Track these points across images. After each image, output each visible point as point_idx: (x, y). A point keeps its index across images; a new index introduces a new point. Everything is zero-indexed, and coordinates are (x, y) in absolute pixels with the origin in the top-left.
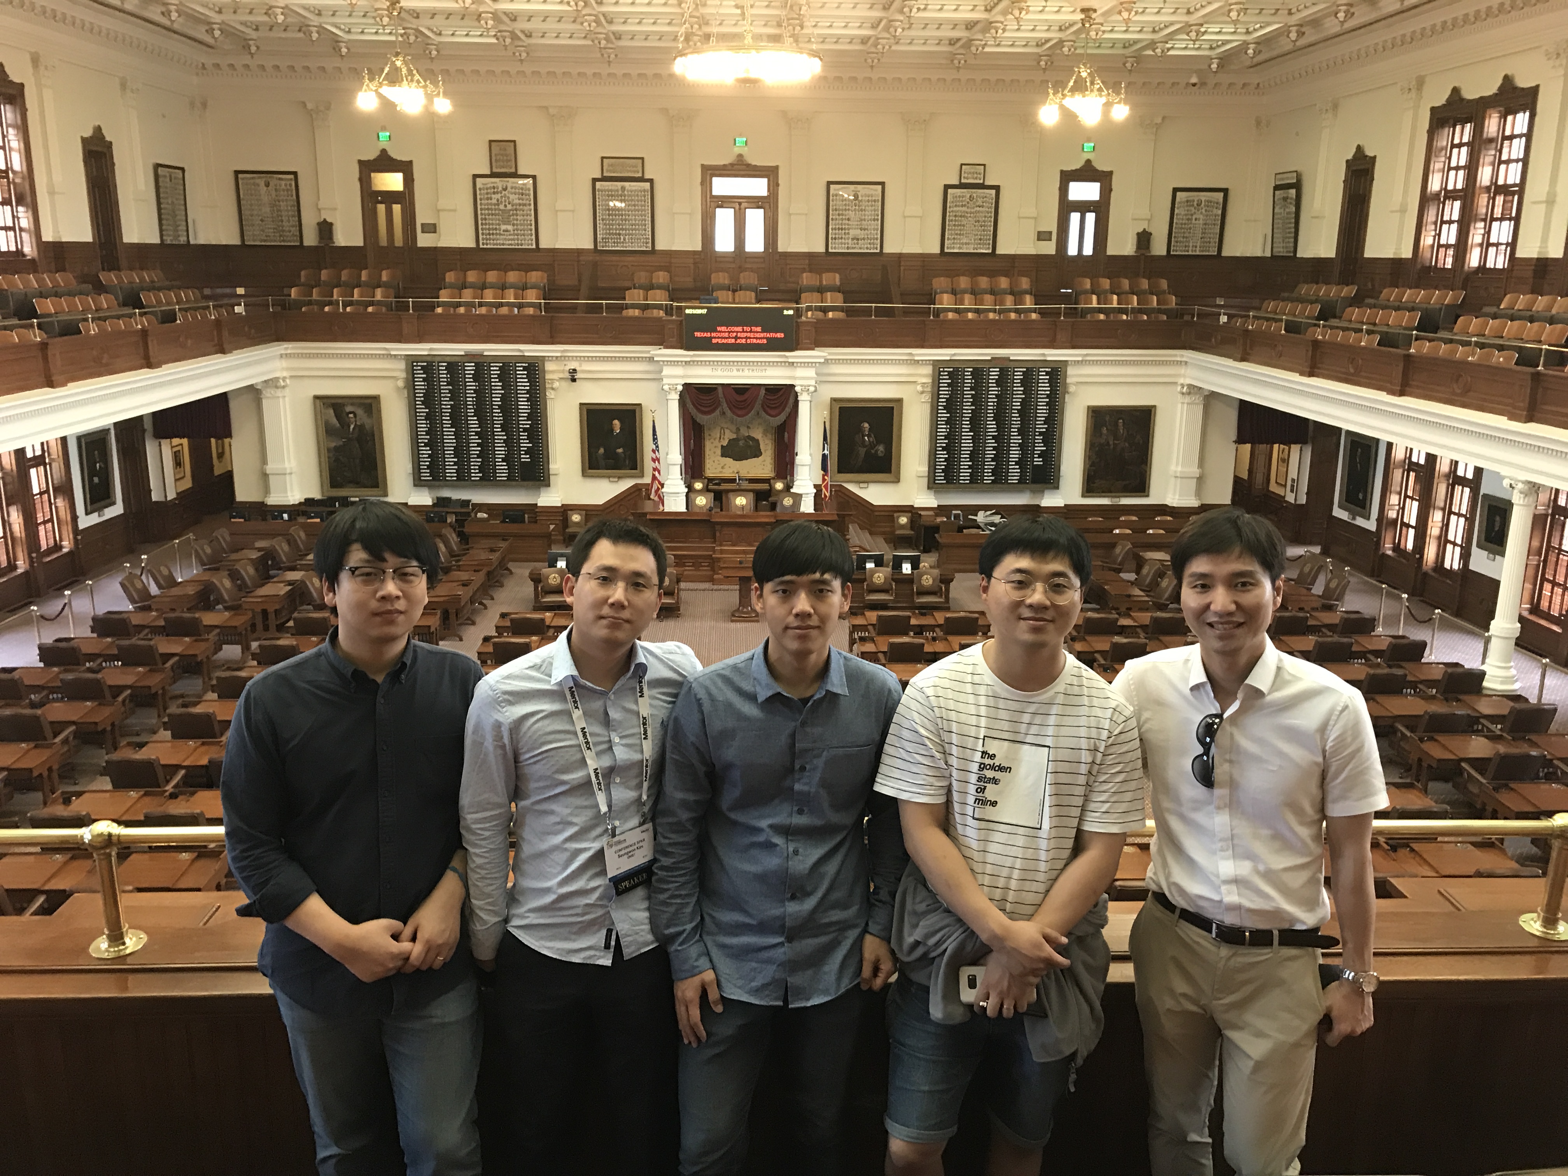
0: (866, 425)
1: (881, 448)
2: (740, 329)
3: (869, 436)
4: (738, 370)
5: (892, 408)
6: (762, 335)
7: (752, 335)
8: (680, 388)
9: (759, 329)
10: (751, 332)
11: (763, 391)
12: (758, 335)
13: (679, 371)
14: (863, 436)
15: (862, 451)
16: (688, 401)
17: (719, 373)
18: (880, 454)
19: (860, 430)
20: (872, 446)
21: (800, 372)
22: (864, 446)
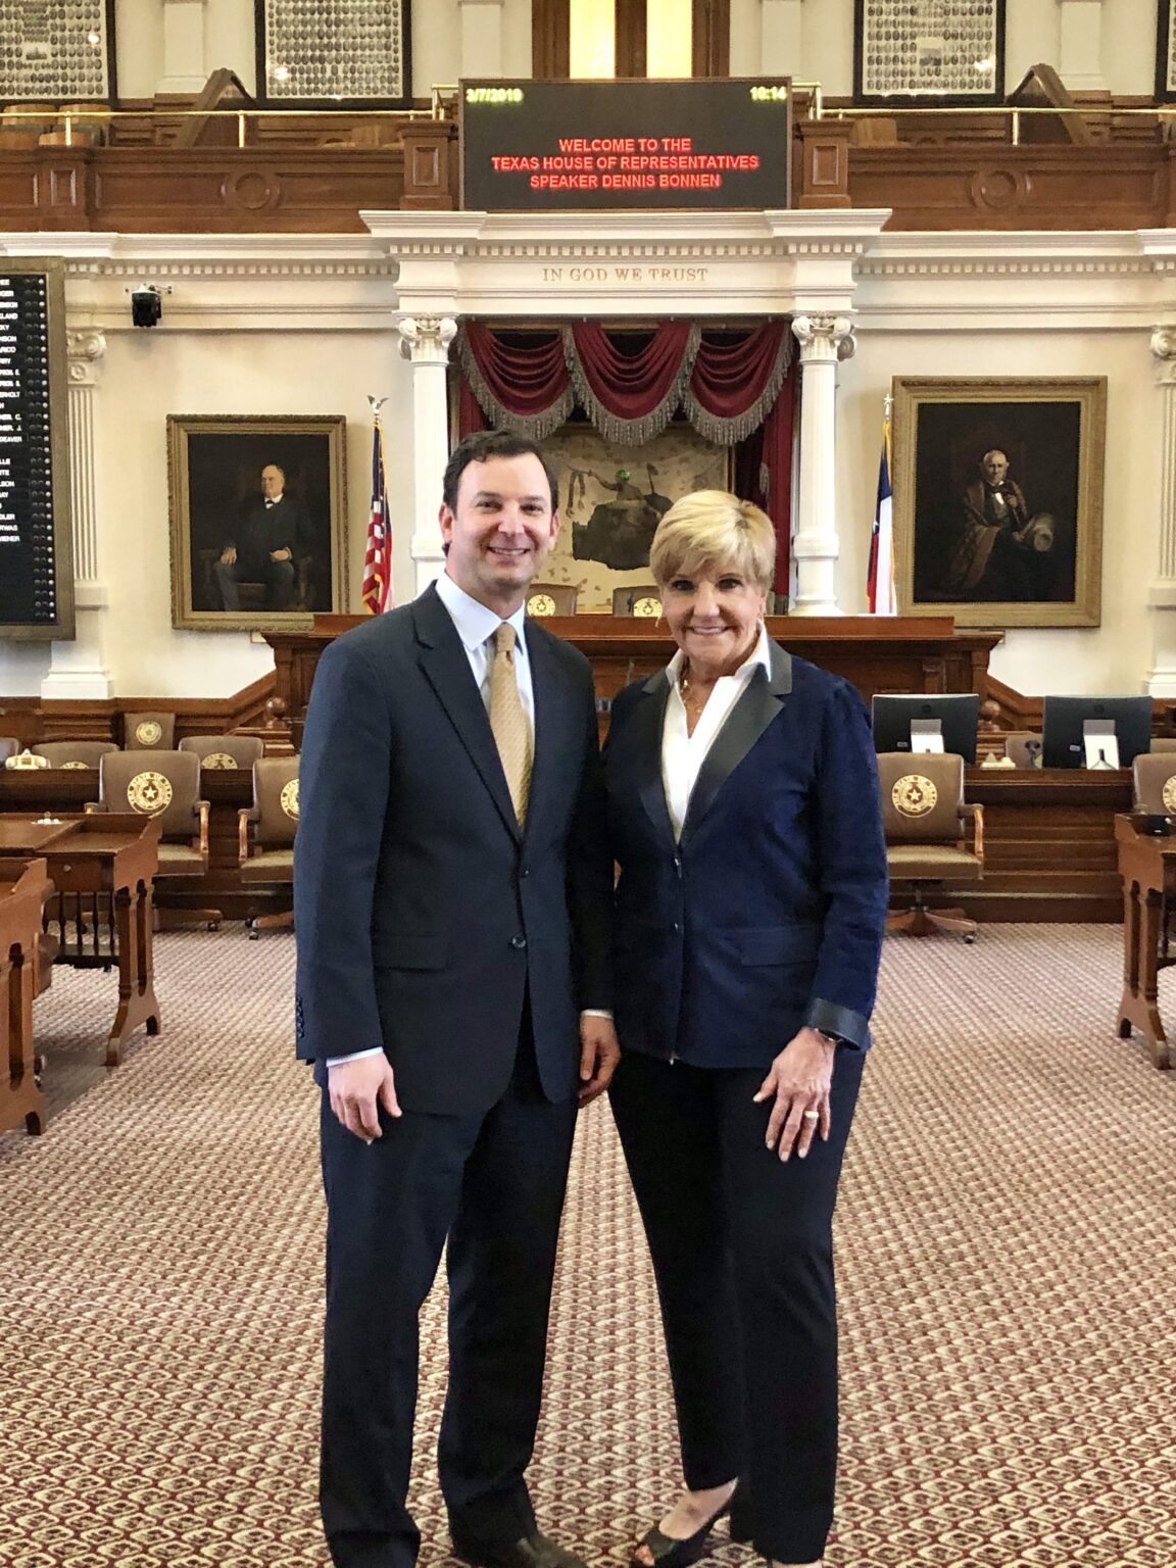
0: (999, 458)
1: (1043, 527)
2: (626, 145)
3: (1007, 491)
4: (622, 274)
5: (1078, 404)
6: (693, 163)
7: (663, 163)
8: (450, 328)
9: (684, 144)
10: (660, 153)
11: (695, 340)
12: (681, 163)
13: (444, 274)
14: (990, 490)
15: (986, 535)
16: (473, 367)
17: (566, 282)
18: (1041, 545)
19: (979, 473)
20: (1016, 520)
21: (807, 273)
22: (994, 522)
